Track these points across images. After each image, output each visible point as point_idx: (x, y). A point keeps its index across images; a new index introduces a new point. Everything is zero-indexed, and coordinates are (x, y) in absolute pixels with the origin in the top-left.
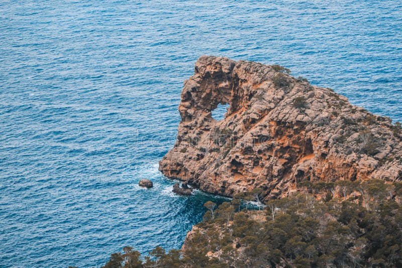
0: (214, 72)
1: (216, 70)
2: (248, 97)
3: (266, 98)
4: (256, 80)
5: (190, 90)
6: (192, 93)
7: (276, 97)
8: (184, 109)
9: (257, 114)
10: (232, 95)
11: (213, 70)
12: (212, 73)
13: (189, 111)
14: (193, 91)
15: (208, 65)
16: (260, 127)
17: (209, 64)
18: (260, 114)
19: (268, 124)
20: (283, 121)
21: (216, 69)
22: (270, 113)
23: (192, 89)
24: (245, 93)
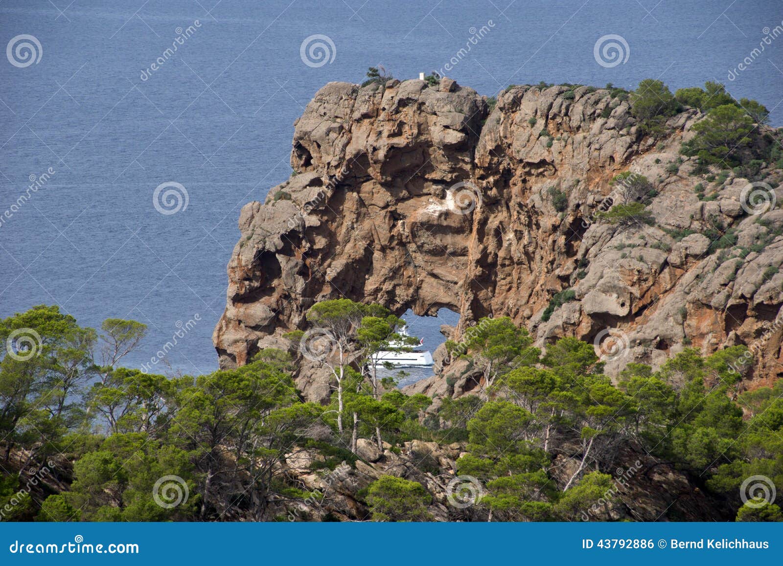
0: (392, 148)
1: (401, 141)
2: (562, 240)
3: (661, 220)
4: (606, 152)
5: (274, 243)
6: (280, 258)
7: (711, 206)
8: (242, 334)
9: (620, 291)
10: (474, 254)
11: (384, 143)
12: (381, 154)
13: (265, 343)
14: (287, 251)
15: (358, 121)
16: (640, 350)
17: (365, 116)
18: (636, 291)
19: (678, 330)
20: (758, 299)
21: (398, 133)
22: (689, 276)
23: (283, 237)
24: (547, 222)
